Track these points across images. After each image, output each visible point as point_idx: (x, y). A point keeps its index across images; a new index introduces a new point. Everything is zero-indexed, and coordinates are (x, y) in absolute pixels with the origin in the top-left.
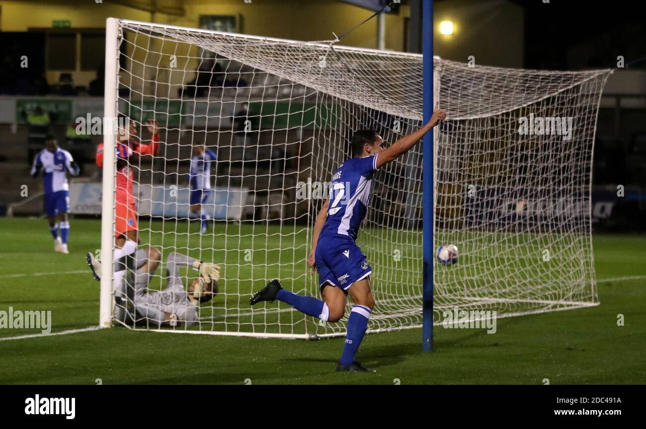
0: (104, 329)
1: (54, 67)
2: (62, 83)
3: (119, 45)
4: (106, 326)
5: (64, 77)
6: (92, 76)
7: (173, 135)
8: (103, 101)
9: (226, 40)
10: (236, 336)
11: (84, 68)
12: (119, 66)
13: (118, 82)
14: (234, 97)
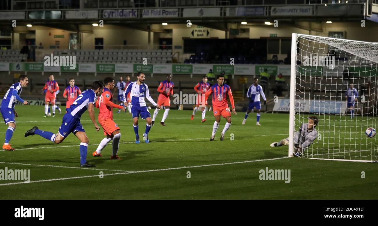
0: (290, 158)
1: (270, 53)
2: (274, 59)
3: (297, 44)
4: (291, 157)
5: (274, 57)
6: (285, 56)
7: (318, 80)
8: (290, 66)
9: (340, 42)
10: (343, 161)
11: (282, 53)
12: (297, 53)
13: (296, 59)
14: (343, 64)
